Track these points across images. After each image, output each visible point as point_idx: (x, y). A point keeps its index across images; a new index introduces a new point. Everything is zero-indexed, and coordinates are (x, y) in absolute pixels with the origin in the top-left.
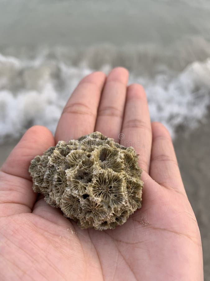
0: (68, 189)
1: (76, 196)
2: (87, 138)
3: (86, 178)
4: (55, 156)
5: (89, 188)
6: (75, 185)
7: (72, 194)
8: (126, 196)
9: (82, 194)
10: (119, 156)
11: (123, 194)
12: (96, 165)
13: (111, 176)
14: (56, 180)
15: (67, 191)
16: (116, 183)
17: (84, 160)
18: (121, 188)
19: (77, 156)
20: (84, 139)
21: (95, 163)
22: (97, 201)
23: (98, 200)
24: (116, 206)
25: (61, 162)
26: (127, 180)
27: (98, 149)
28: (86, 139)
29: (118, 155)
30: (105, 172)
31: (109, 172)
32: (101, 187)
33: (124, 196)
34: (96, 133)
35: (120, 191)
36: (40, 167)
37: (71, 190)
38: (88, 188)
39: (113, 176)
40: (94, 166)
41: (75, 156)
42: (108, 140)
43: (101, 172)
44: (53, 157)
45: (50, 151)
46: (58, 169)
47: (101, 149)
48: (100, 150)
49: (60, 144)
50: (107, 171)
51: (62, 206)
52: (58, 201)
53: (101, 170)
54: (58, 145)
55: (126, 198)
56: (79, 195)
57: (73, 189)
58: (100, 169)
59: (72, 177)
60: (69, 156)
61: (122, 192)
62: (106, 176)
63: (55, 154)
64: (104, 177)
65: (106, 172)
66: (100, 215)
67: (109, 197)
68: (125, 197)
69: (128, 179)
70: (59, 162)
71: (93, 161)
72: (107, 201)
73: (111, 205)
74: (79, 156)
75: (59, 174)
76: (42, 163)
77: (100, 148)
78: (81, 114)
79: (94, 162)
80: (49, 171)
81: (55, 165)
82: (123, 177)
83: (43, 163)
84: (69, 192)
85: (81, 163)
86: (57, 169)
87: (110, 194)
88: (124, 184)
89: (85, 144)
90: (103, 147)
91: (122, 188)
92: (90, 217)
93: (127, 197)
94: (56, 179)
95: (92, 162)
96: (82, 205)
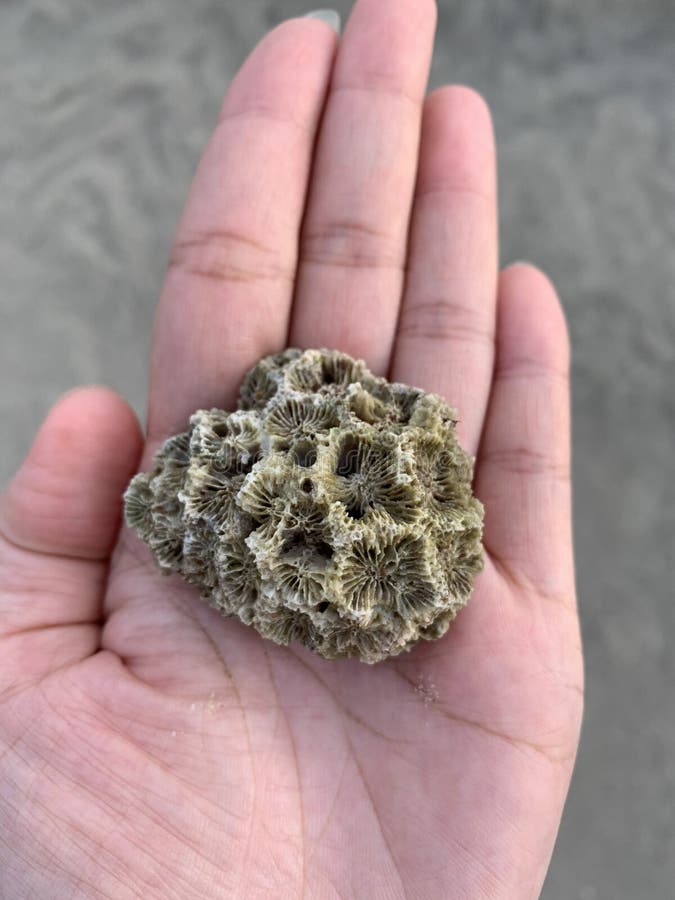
0: (268, 591)
1: (298, 610)
2: (280, 389)
3: (311, 540)
4: (197, 490)
5: (330, 586)
6: (286, 576)
7: (286, 605)
8: (440, 582)
9: (316, 603)
10: (400, 463)
11: (433, 581)
12: (336, 512)
13: (389, 539)
14: (225, 566)
15: (266, 597)
16: (406, 553)
17: (295, 501)
18: (424, 566)
19: (270, 489)
20: (273, 399)
21: (333, 507)
22: (361, 619)
23: (364, 615)
24: (417, 615)
25: (222, 504)
26: (437, 534)
27: (327, 444)
28: (278, 394)
29: (397, 461)
30: (369, 533)
31: (380, 530)
32: (363, 569)
33: (437, 586)
34: (303, 362)
35: (422, 574)
36: (159, 518)
37: (279, 592)
38: (328, 585)
39: (395, 538)
40: (330, 517)
41: (264, 489)
42: (352, 394)
43: (356, 539)
44: (192, 492)
45: (172, 449)
46: (222, 533)
47: (338, 445)
48: (336, 447)
49: (200, 439)
50: (374, 527)
51: (262, 630)
52: (246, 616)
53: (356, 530)
54: (196, 442)
55: (442, 590)
56: (306, 606)
57: (285, 589)
58: (351, 528)
59: (271, 561)
60: (245, 494)
61: (429, 577)
62: (373, 542)
63: (197, 483)
64: (369, 548)
65: (371, 531)
66: (376, 639)
67: (394, 592)
68: (439, 588)
69: (438, 531)
70: (215, 503)
71: (323, 502)
72: (388, 603)
73: (402, 611)
74: (275, 485)
75: (229, 548)
76: (161, 504)
77: (334, 441)
78: (236, 279)
79: (328, 507)
80: (195, 534)
81: (206, 517)
82: (426, 531)
83: (165, 502)
84: (273, 599)
85: (287, 512)
86: (218, 532)
87: (394, 582)
88: (430, 551)
89: (280, 419)
90: (343, 433)
91: (427, 564)
92: (348, 645)
93: (445, 586)
94: (224, 563)
95: (322, 505)
96: (319, 628)
